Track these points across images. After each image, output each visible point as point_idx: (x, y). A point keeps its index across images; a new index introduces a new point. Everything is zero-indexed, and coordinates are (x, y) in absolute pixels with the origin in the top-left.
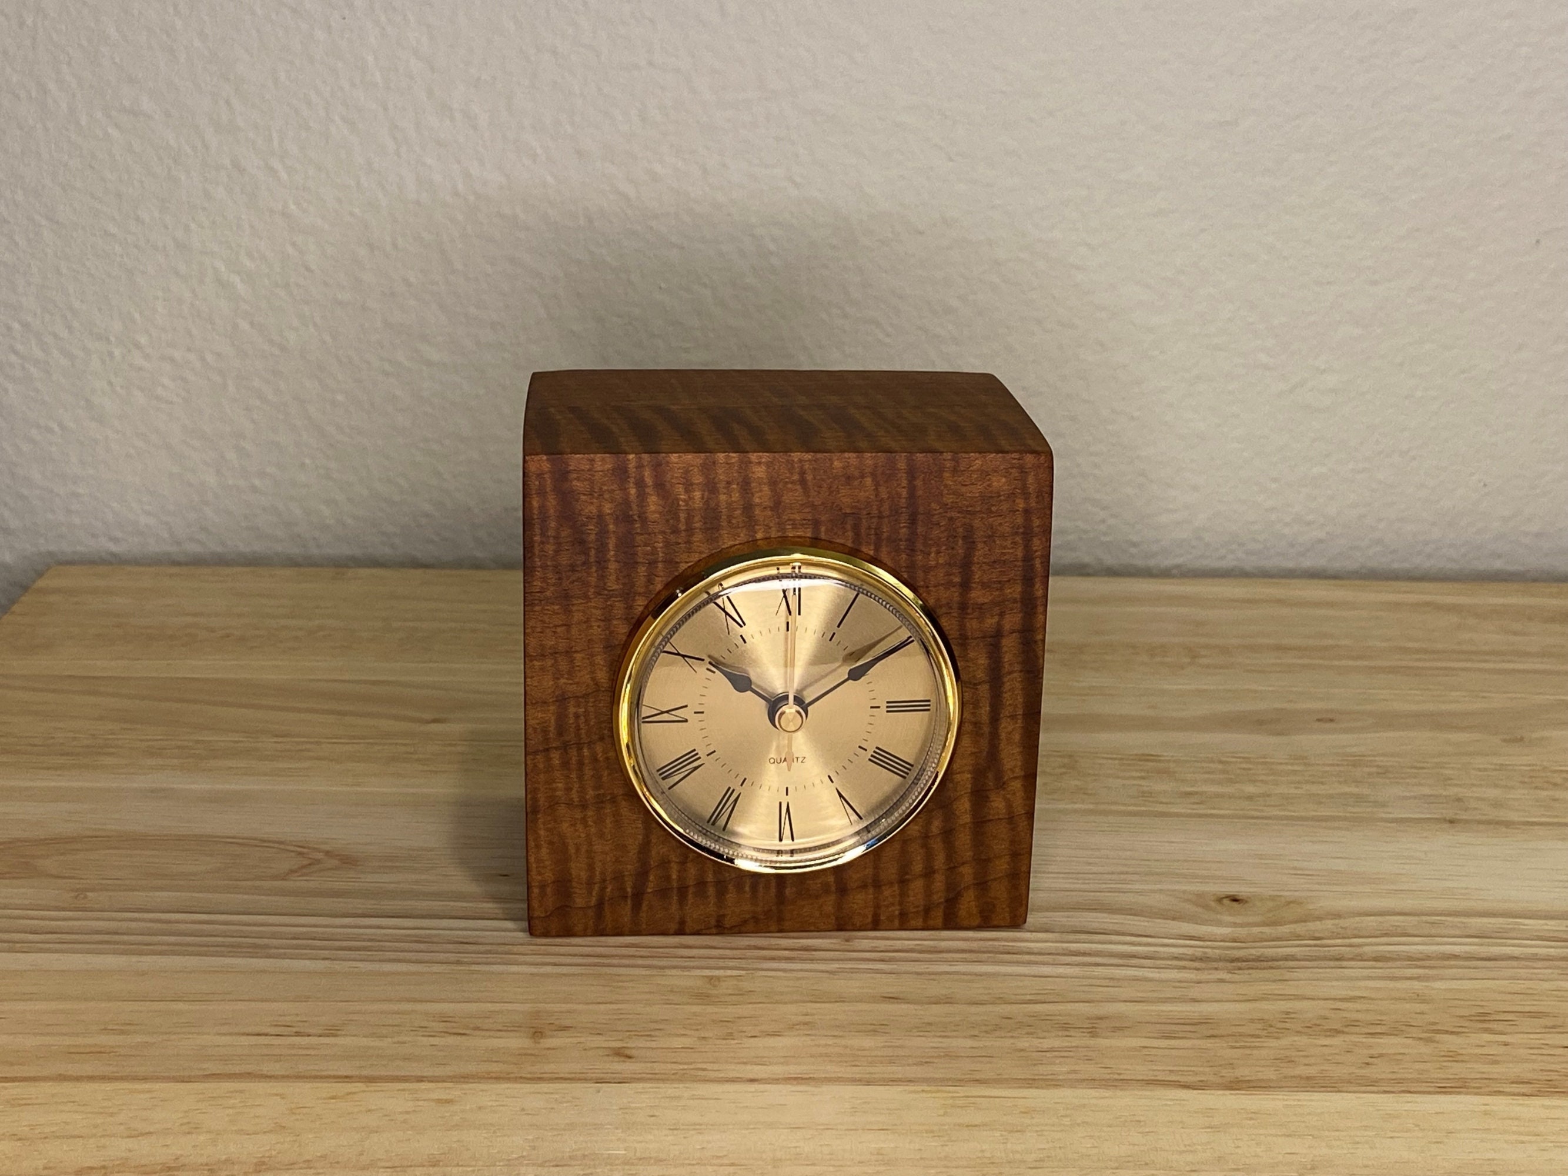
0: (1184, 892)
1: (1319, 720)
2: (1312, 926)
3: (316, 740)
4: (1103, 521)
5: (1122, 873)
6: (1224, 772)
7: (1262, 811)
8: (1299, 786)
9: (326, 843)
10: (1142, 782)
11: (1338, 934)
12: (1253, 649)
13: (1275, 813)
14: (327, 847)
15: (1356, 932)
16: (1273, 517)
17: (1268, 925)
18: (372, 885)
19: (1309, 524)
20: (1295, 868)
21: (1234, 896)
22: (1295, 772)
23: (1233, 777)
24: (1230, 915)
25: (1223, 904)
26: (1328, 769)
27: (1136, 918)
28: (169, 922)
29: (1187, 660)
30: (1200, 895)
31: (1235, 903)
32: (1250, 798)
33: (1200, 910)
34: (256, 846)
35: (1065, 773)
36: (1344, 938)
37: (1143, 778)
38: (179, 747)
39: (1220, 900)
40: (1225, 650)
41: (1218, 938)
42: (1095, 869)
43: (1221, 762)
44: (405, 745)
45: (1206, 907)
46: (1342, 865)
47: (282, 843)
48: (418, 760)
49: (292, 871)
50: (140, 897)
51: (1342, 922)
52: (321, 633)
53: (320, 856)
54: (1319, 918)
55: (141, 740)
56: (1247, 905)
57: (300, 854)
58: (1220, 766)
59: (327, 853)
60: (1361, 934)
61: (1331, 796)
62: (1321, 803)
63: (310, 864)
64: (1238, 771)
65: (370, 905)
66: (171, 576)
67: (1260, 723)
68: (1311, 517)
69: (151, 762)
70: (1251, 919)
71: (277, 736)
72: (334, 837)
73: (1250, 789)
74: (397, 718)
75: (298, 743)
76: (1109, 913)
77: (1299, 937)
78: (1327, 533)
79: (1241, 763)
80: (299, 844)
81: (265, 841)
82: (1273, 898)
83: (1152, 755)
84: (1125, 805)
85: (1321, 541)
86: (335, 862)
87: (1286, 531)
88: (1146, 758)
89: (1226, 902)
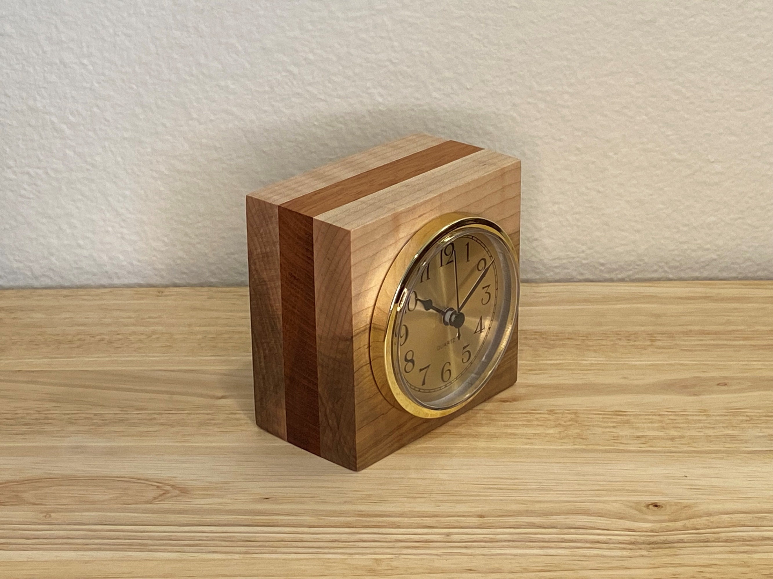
0: (629, 501)
1: (718, 384)
2: (694, 521)
3: (159, 412)
4: (583, 252)
5: (598, 490)
6: (661, 422)
7: (677, 447)
8: (701, 430)
9: (170, 480)
10: (614, 430)
11: (709, 526)
12: (687, 333)
13: (685, 449)
14: (171, 483)
15: (718, 525)
16: (685, 247)
17: (671, 521)
18: (198, 506)
19: (708, 249)
20: (692, 485)
21: (655, 503)
22: (699, 421)
23: (664, 425)
24: (652, 516)
25: (649, 509)
26: (718, 418)
27: (602, 518)
28: (96, 531)
29: (649, 343)
30: (638, 503)
31: (656, 508)
32: (672, 439)
33: (636, 512)
34: (134, 482)
35: (571, 425)
36: (711, 528)
37: (614, 427)
38: (85, 418)
39: (648, 506)
40: (671, 335)
41: (645, 530)
42: (583, 488)
43: (659, 415)
44: (208, 414)
45: (640, 511)
46: (715, 482)
47: (147, 480)
48: (215, 424)
49: (155, 498)
50: (77, 516)
51: (712, 519)
52: (154, 337)
53: (168, 488)
54: (700, 517)
55: (65, 414)
56: (662, 509)
57: (158, 487)
58: (658, 418)
59: (172, 486)
60: (721, 525)
61: (717, 437)
62: (711, 441)
63: (164, 494)
64: (668, 421)
65: (196, 518)
66: (65, 296)
67: (686, 387)
68: (708, 246)
69: (72, 428)
70: (663, 518)
71: (138, 410)
72: (175, 476)
73: (674, 433)
74: (202, 396)
75: (149, 414)
76: (587, 515)
77: (687, 529)
78: (718, 255)
79: (671, 415)
80: (157, 481)
81: (139, 479)
82: (676, 504)
83: (621, 411)
84: (602, 446)
85: (715, 260)
86: (177, 492)
87: (693, 254)
88: (618, 413)
89: (651, 507)
